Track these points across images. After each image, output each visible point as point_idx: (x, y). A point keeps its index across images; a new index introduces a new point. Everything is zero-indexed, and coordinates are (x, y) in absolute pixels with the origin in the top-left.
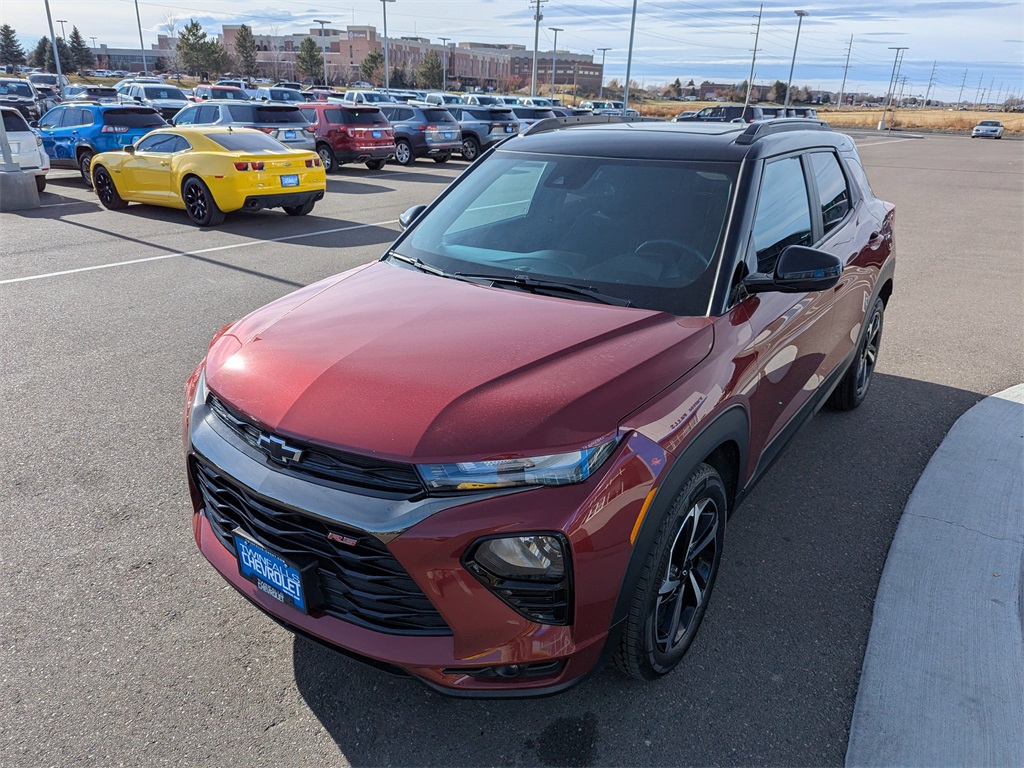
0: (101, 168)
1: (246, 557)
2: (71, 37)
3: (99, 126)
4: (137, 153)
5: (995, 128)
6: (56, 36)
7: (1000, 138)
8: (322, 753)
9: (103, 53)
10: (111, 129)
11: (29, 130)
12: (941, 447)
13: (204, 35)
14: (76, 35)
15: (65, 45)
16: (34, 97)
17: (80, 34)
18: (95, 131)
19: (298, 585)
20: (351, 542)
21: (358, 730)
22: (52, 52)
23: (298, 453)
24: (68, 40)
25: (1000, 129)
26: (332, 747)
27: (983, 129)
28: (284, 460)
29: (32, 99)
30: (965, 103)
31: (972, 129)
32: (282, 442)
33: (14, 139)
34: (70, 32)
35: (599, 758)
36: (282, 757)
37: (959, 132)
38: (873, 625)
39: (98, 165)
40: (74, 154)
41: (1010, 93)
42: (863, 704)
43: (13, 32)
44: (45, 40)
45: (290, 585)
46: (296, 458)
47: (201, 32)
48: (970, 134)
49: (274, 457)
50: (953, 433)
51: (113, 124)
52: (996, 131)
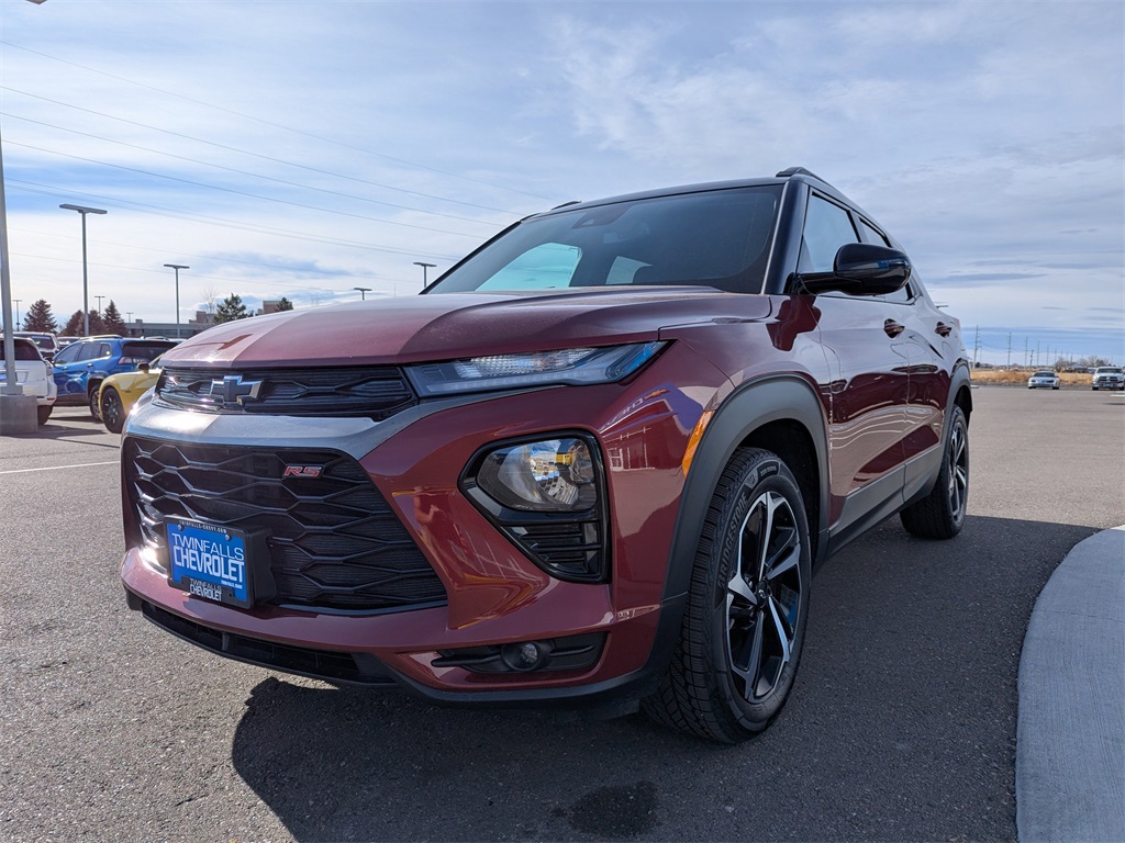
0: (111, 389)
1: (178, 552)
2: (107, 310)
3: (117, 358)
4: (151, 371)
5: (1050, 379)
6: (89, 310)
7: (1057, 388)
8: (253, 826)
9: (138, 327)
10: (129, 361)
11: (40, 359)
12: (1063, 563)
13: (244, 308)
14: (112, 310)
15: (99, 318)
16: (55, 349)
17: (117, 307)
18: (114, 362)
19: (241, 564)
20: (313, 471)
21: (311, 803)
22: (83, 324)
23: (256, 385)
24: (103, 313)
25: (1056, 380)
26: (272, 821)
27: (1038, 380)
28: (239, 401)
29: (53, 351)
30: (1015, 365)
31: (1027, 381)
32: (239, 378)
33: (21, 367)
34: (107, 305)
35: (660, 824)
36: (195, 830)
37: (1015, 384)
38: (1021, 699)
39: (109, 387)
40: (85, 388)
41: (1059, 355)
42: (1025, 767)
43: (48, 306)
44: (79, 313)
45: (231, 569)
46: (254, 394)
47: (240, 306)
48: (1027, 385)
49: (229, 403)
50: (1073, 553)
51: (132, 356)
52: (1052, 381)
